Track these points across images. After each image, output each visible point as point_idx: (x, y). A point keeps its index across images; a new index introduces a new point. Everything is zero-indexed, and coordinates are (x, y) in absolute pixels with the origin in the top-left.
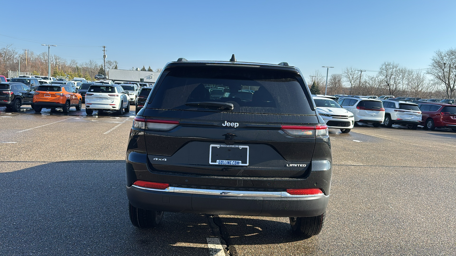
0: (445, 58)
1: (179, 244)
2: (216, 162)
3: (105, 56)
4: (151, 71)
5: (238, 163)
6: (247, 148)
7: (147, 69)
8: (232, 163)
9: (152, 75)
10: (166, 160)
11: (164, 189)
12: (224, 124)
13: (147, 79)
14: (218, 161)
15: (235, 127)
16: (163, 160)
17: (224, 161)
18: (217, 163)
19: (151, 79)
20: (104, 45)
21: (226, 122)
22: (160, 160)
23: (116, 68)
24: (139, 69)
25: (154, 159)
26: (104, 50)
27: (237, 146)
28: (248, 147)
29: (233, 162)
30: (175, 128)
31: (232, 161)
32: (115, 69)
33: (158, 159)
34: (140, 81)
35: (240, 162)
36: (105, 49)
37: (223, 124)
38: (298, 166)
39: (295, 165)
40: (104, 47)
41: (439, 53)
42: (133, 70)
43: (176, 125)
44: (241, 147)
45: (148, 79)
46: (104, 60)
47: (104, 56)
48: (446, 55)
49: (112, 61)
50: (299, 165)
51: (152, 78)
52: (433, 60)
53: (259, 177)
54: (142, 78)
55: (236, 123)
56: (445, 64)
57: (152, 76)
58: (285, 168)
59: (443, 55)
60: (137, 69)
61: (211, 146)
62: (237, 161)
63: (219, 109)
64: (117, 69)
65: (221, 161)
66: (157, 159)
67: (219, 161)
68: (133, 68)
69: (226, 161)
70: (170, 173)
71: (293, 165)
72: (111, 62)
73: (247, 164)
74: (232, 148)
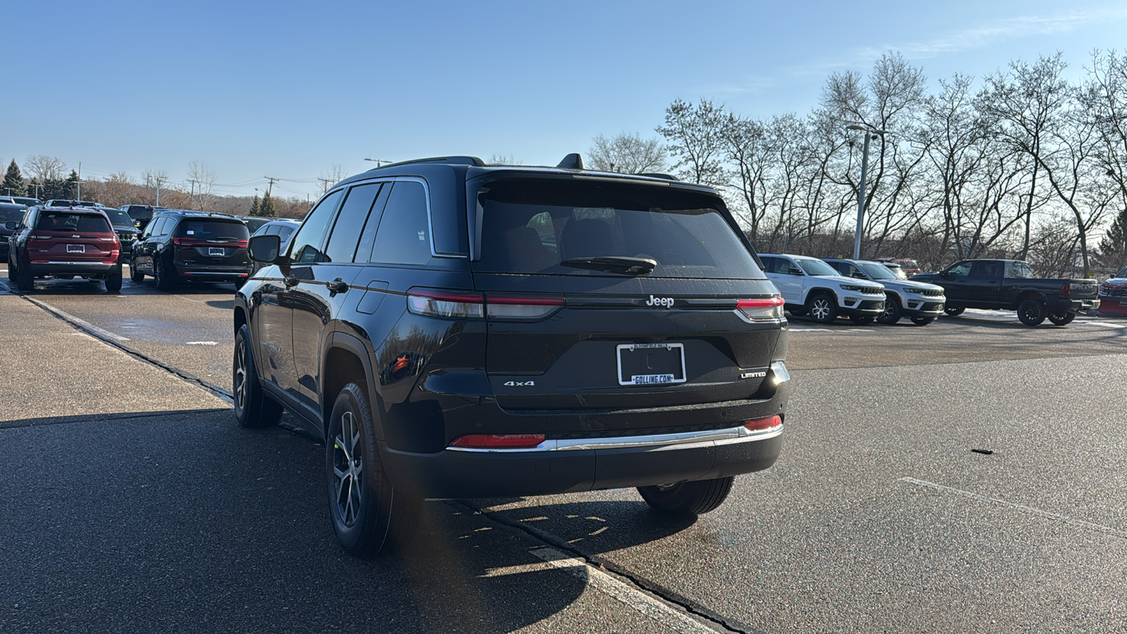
0: (612, 152)
2: (631, 380)
5: (669, 378)
6: (680, 348)
8: (658, 378)
10: (532, 383)
11: (535, 446)
12: (650, 302)
14: (633, 377)
15: (669, 307)
16: (526, 384)
17: (645, 376)
18: (633, 383)
21: (651, 297)
22: (519, 384)
25: (506, 384)
27: (664, 345)
28: (681, 345)
29: (661, 377)
30: (555, 313)
31: (659, 376)
33: (515, 383)
35: (672, 376)
37: (648, 302)
39: (752, 374)
41: (602, 142)
43: (554, 307)
44: (671, 345)
48: (615, 146)
50: (758, 375)
52: (591, 155)
53: (703, 403)
55: (669, 299)
56: (612, 165)
58: (739, 382)
59: (608, 145)
61: (620, 347)
62: (666, 375)
63: (629, 270)
65: (639, 376)
66: (512, 384)
67: (637, 378)
69: (648, 376)
70: (544, 411)
73: (685, 380)
74: (655, 349)
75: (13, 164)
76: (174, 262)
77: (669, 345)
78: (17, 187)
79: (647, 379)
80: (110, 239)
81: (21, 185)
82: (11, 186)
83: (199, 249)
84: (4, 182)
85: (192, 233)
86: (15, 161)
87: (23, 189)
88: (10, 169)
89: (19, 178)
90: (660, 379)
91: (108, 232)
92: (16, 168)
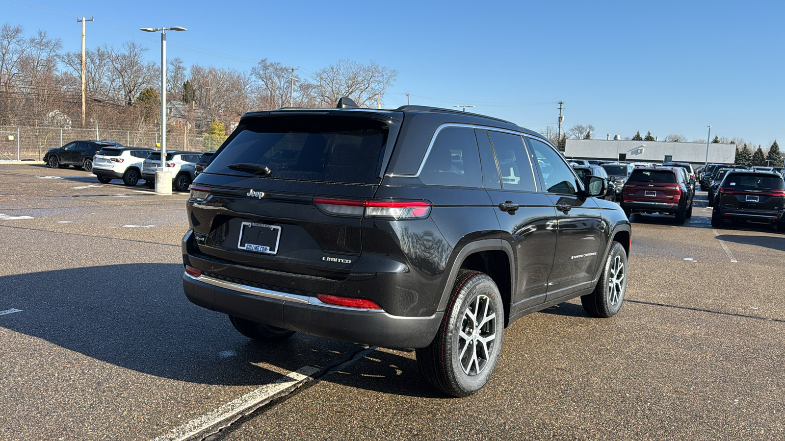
1: (261, 365)
3: (562, 117)
4: (652, 140)
5: (266, 249)
6: (278, 229)
7: (643, 136)
8: (259, 248)
9: (642, 146)
10: (203, 240)
11: (197, 277)
12: (249, 194)
13: (632, 154)
14: (246, 245)
15: (260, 198)
16: (201, 239)
18: (245, 248)
19: (640, 154)
20: (560, 101)
21: (252, 190)
23: (588, 137)
24: (619, 138)
25: (196, 238)
26: (560, 109)
27: (269, 226)
30: (208, 197)
31: (260, 246)
32: (586, 139)
33: (198, 238)
34: (618, 158)
35: (268, 248)
36: (562, 107)
37: (247, 193)
38: (339, 261)
39: (334, 259)
40: (561, 103)
42: (608, 139)
44: (273, 227)
45: (634, 155)
46: (560, 124)
47: (560, 118)
49: (584, 126)
50: (341, 261)
51: (641, 152)
53: (287, 272)
54: (623, 153)
55: (260, 193)
57: (642, 150)
58: (320, 262)
60: (616, 137)
61: (244, 223)
62: (265, 247)
64: (589, 139)
65: (250, 244)
67: (248, 245)
68: (608, 135)
69: (254, 245)
70: (205, 257)
71: (332, 259)
72: (583, 128)
73: (275, 252)
74: (263, 227)
75: (775, 143)
76: (719, 205)
77: (271, 226)
78: (776, 160)
79: (253, 247)
80: (674, 188)
81: (779, 158)
82: (772, 159)
83: (737, 196)
84: (767, 156)
85: (734, 184)
86: (777, 142)
87: (780, 161)
88: (772, 147)
89: (778, 154)
90: (260, 248)
91: (673, 183)
92: (777, 146)
